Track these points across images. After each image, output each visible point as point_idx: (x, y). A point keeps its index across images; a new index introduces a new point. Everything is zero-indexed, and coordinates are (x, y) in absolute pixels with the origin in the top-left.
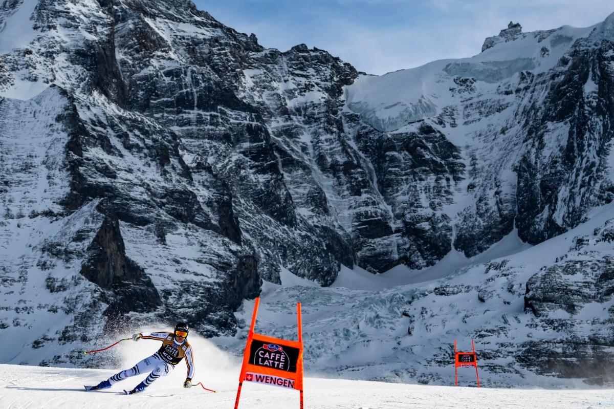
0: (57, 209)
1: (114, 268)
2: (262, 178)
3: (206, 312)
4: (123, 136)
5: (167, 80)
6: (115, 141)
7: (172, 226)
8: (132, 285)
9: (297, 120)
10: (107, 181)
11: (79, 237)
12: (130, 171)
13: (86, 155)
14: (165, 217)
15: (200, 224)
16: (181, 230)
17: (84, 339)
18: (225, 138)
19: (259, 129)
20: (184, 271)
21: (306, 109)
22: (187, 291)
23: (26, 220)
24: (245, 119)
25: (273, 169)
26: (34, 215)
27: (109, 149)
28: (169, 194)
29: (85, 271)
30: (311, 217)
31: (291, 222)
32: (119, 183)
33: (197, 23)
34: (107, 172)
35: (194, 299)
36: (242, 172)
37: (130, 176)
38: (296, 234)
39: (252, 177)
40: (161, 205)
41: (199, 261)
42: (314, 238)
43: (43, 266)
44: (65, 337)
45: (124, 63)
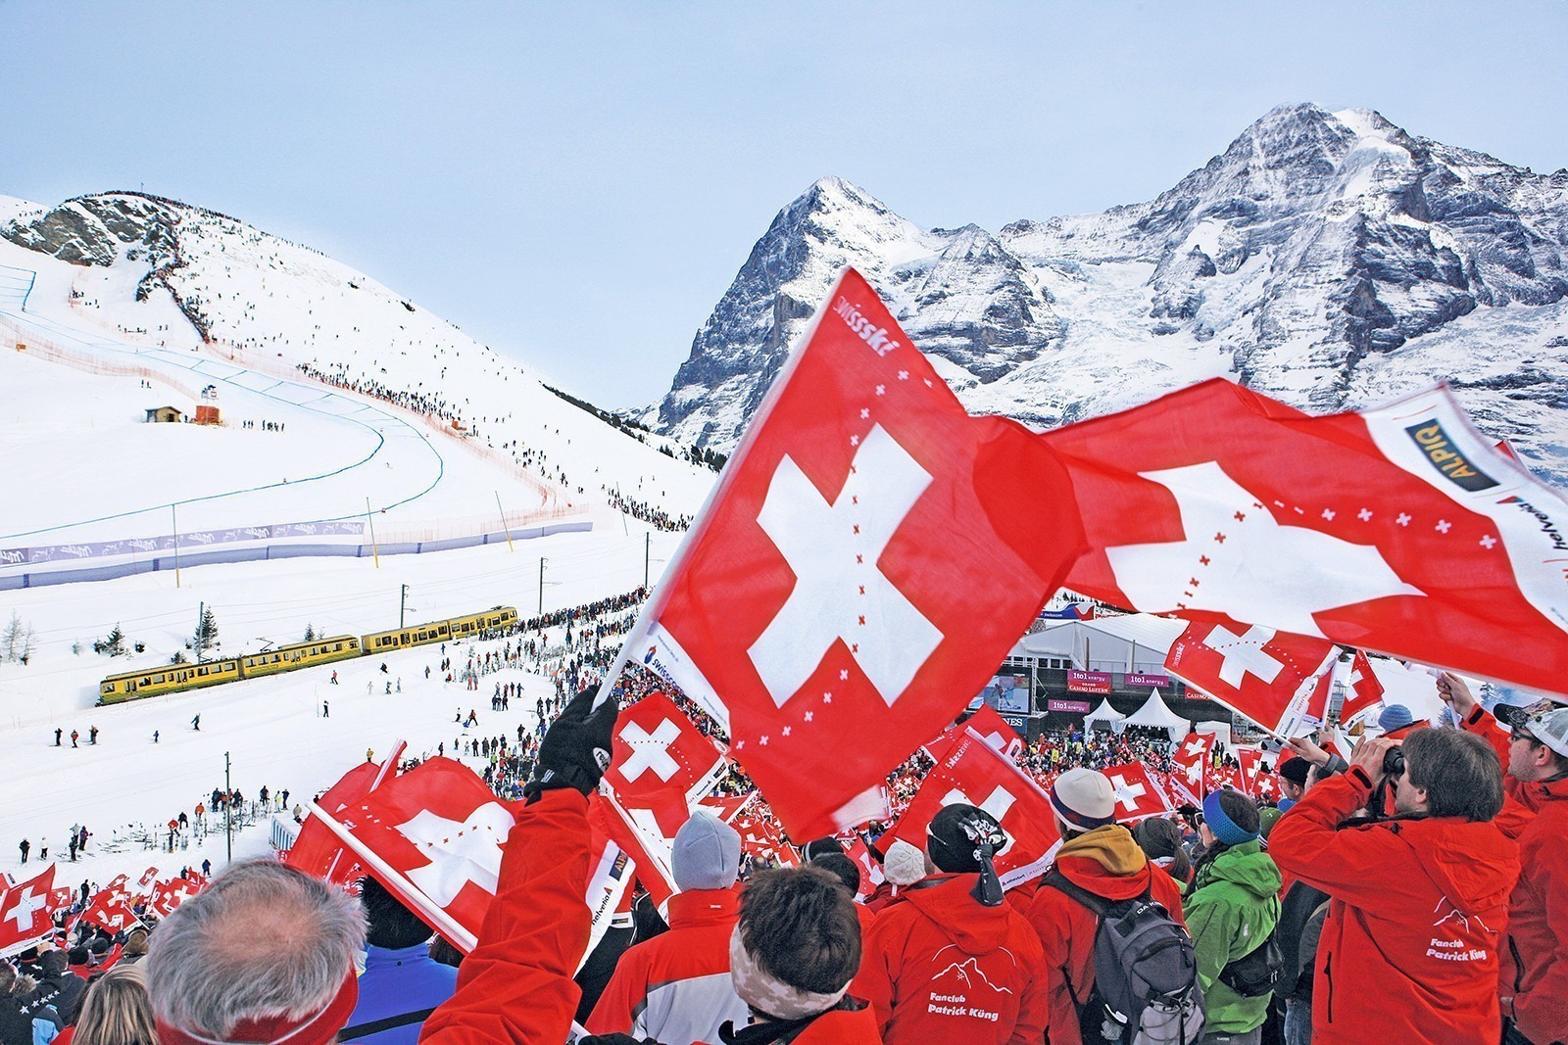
0: (1344, 278)
1: (1367, 306)
2: (1513, 252)
3: (1427, 327)
4: (1394, 236)
5: (1458, 201)
6: (1390, 240)
7: (1415, 283)
8: (1379, 315)
9: (1549, 216)
10: (1378, 260)
11: (1346, 291)
12: (1394, 254)
13: (1368, 247)
14: (1413, 277)
15: (1435, 280)
16: (1422, 283)
17: (1333, 342)
18: (1492, 231)
19: (1515, 223)
20: (1417, 306)
21: (1557, 208)
22: (1416, 316)
23: (1326, 285)
24: (1507, 218)
25: (1522, 245)
26: (1330, 282)
27: (1383, 242)
28: (1416, 264)
29: (1345, 308)
30: (1547, 272)
31: (1531, 276)
32: (1384, 262)
33: (1488, 165)
34: (1378, 255)
35: (1419, 320)
36: (1500, 250)
37: (1393, 257)
38: (1532, 283)
39: (1506, 252)
40: (1410, 271)
41: (1428, 300)
42: (1545, 284)
43: (1327, 307)
44: (1325, 342)
45: (1430, 195)
